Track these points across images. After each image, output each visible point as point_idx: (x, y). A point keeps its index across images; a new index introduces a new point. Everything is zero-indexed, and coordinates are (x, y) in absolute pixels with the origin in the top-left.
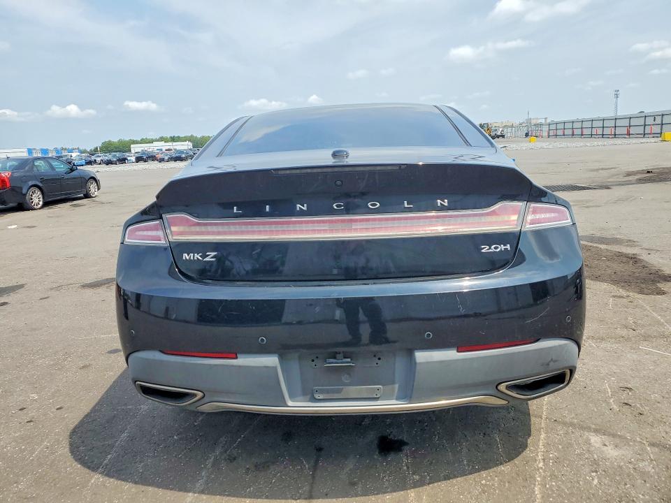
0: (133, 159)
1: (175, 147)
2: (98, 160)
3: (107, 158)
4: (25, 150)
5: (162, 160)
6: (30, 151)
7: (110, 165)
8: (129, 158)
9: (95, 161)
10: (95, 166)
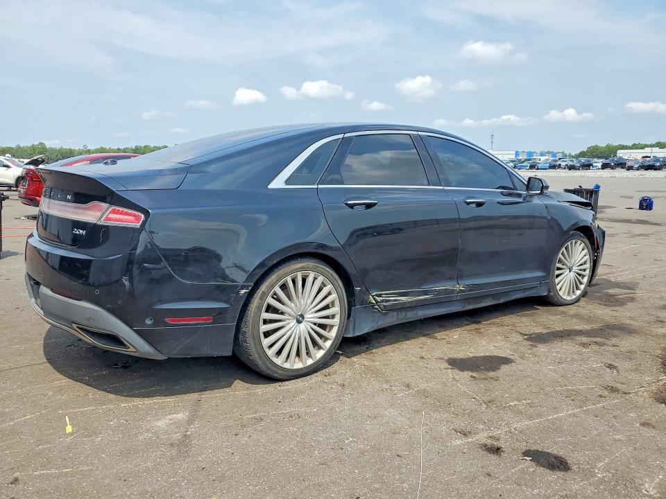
0: (599, 165)
1: (655, 155)
2: (563, 164)
3: (571, 163)
4: (514, 152)
5: (630, 168)
6: (517, 154)
7: (572, 171)
8: (594, 164)
9: (560, 165)
10: (559, 170)
